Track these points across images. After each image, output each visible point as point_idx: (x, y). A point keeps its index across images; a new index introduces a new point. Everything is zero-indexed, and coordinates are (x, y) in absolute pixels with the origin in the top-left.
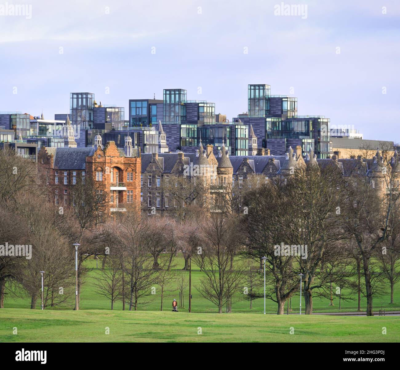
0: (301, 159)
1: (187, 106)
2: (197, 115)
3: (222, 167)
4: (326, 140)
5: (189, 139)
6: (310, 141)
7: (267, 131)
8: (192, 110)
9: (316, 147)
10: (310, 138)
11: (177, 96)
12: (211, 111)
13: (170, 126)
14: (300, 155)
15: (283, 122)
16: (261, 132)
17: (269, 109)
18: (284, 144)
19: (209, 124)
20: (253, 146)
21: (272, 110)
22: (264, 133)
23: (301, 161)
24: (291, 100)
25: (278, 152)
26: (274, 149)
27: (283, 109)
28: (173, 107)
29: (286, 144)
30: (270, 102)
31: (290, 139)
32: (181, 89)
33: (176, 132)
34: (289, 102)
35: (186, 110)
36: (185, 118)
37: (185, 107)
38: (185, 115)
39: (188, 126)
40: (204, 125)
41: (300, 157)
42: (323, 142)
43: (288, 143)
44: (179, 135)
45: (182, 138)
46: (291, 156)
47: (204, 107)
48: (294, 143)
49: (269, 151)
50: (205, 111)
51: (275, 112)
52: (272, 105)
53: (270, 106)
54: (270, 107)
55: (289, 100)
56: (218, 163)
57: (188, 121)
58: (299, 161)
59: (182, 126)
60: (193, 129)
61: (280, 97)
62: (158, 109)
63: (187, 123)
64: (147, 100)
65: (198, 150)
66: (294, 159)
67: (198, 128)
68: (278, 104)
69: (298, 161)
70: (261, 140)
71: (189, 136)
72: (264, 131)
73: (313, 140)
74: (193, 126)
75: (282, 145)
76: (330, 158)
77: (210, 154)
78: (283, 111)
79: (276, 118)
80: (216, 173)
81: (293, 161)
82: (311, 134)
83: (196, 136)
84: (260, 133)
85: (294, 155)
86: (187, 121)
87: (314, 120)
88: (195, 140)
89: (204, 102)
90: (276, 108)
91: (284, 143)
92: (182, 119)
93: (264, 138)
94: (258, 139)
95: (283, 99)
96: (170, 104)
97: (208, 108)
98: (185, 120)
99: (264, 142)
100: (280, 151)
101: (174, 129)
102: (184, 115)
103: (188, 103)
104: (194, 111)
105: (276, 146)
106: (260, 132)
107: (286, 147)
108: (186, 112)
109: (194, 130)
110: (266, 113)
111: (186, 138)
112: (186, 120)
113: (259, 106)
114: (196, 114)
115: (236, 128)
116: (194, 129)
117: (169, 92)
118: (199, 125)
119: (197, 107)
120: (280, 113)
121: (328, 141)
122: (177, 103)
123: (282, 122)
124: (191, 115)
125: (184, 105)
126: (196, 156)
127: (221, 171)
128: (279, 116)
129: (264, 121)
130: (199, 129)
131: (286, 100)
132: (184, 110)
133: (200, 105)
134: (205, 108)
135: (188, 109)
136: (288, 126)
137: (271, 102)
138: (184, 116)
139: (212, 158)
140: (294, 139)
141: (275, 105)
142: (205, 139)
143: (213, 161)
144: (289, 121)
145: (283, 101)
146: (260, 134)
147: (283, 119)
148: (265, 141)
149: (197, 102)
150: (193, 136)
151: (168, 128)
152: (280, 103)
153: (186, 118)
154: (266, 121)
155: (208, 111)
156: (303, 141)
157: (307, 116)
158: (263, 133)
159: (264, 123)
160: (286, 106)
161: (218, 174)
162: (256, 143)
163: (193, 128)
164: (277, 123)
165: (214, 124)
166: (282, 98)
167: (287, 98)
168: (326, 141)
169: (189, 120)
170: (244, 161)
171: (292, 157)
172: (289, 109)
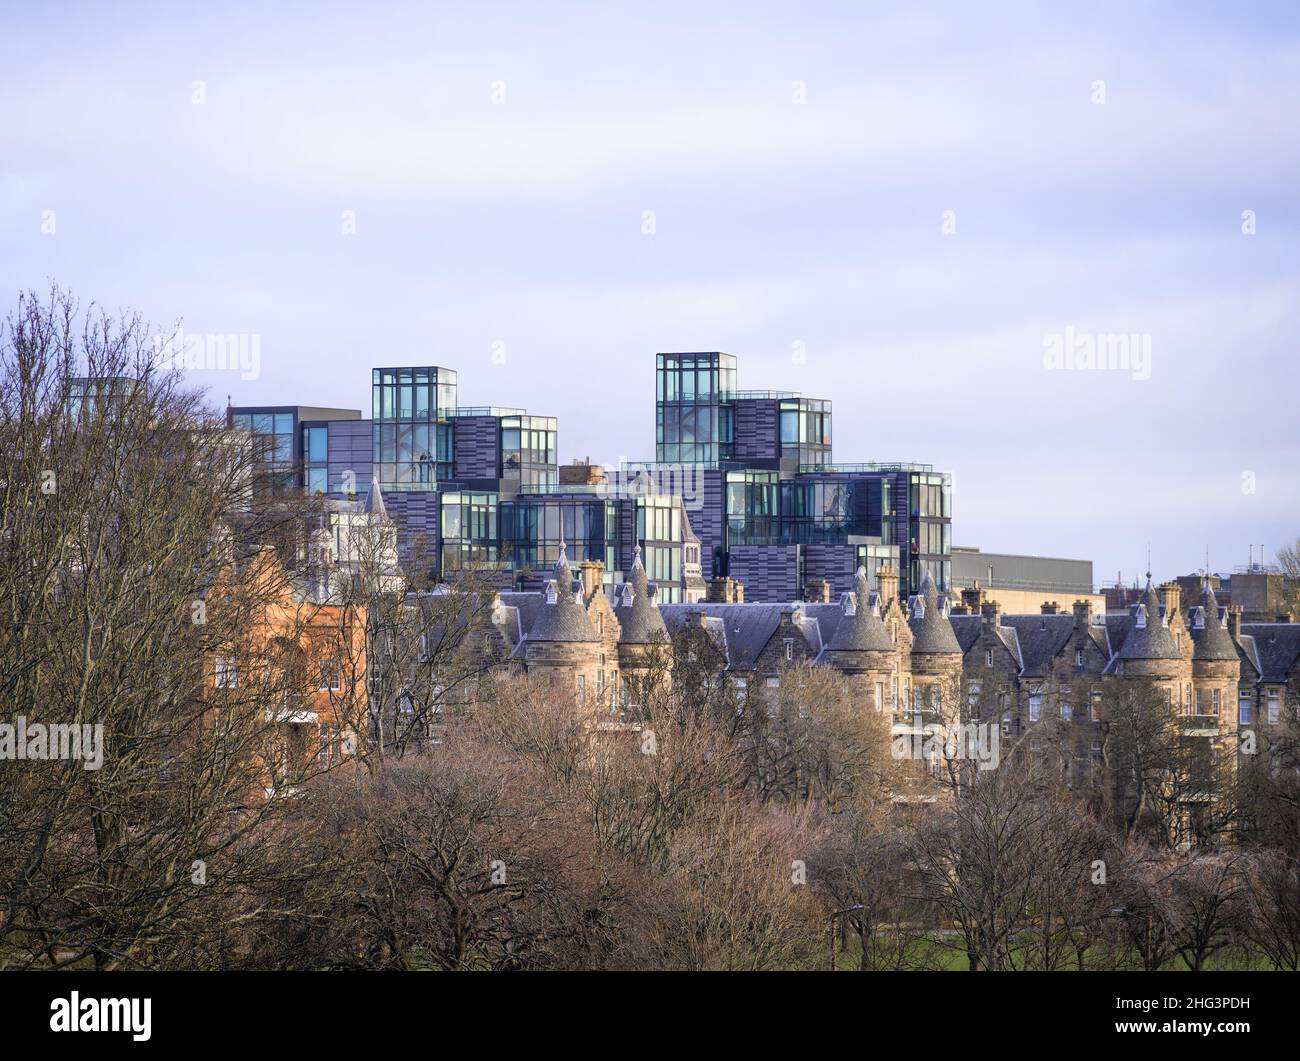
0: (894, 615)
1: (457, 428)
2: (493, 459)
3: (637, 640)
4: (939, 548)
5: (470, 546)
6: (884, 552)
7: (730, 518)
8: (478, 441)
9: (904, 576)
10: (883, 543)
11: (423, 392)
12: (542, 447)
13: (403, 499)
14: (892, 599)
15: (786, 485)
16: (709, 524)
17: (731, 441)
18: (794, 563)
19: (534, 491)
20: (688, 572)
21: (741, 444)
22: (719, 525)
23: (894, 620)
24: (809, 410)
25: (772, 592)
26: (756, 584)
27: (783, 440)
28: (408, 430)
29: (801, 563)
30: (734, 415)
31: (813, 547)
32: (436, 369)
33: (422, 520)
34: (803, 416)
35: (454, 443)
36: (450, 471)
37: (450, 432)
38: (450, 460)
39: (466, 500)
40: (521, 497)
41: (892, 607)
42: (930, 557)
43: (806, 561)
44: (434, 532)
45: (446, 541)
46: (865, 602)
47: (519, 430)
48: (830, 561)
49: (740, 588)
50: (525, 445)
51: (753, 450)
52: (742, 427)
53: (735, 429)
54: (737, 435)
55: (803, 408)
56: (619, 628)
57: (464, 481)
58: (890, 621)
59: (447, 499)
60: (483, 510)
61: (773, 397)
62: (335, 442)
63: (461, 489)
64: (293, 410)
65: (555, 581)
66: (874, 615)
67: (499, 506)
68: (764, 423)
69: (886, 619)
70: (709, 551)
71: (469, 536)
72: (719, 518)
73: (896, 551)
74: (482, 500)
75: (785, 569)
76: (966, 614)
77: (592, 596)
78: (784, 446)
79: (759, 471)
80: (613, 665)
81: (870, 621)
82: (885, 527)
83: (493, 536)
84: (704, 527)
85: (875, 597)
86: (459, 481)
87: (897, 480)
88: (491, 549)
89: (519, 413)
90: (758, 437)
91: (794, 560)
92: (441, 475)
93: (717, 543)
94: (702, 546)
95: (783, 406)
96: (397, 421)
97: (534, 435)
98: (450, 478)
99: (718, 559)
100: (778, 591)
101: (416, 509)
102: (447, 459)
103: (460, 418)
104: (486, 447)
105: (763, 572)
106: (705, 524)
107: (801, 574)
108: (454, 448)
109: (487, 514)
110: (720, 455)
111: (459, 541)
112: (454, 477)
113: (695, 431)
114: (491, 455)
115: (637, 507)
116: (487, 509)
117: (392, 377)
118: (504, 496)
119: (493, 430)
120: (771, 453)
121: (945, 553)
122: (424, 418)
123: (780, 485)
124: (472, 460)
125: (447, 426)
126: (548, 603)
127: (632, 656)
128: (772, 465)
129: (718, 483)
130: (505, 511)
131: (796, 407)
132: (447, 441)
133: (505, 424)
134: (525, 435)
135: (464, 437)
136: (800, 501)
137: (739, 416)
138: (446, 464)
139: (600, 609)
140: (827, 546)
141: (752, 426)
142: (523, 546)
143: (604, 620)
144: (803, 482)
145: (781, 411)
146: (705, 530)
147: (784, 476)
148: (724, 552)
149: (494, 413)
150: (483, 535)
151: (396, 505)
152: (772, 419)
153: (454, 469)
154: (726, 484)
155: (534, 446)
156: (862, 552)
157: (872, 465)
158: (714, 525)
159: (719, 490)
160: (796, 429)
161: (622, 666)
162: (696, 562)
163: (483, 506)
164: (765, 488)
165: (552, 490)
166: (780, 401)
167: (797, 401)
168: (939, 553)
169: (463, 477)
170: (688, 620)
171: (866, 607)
172: (803, 439)
